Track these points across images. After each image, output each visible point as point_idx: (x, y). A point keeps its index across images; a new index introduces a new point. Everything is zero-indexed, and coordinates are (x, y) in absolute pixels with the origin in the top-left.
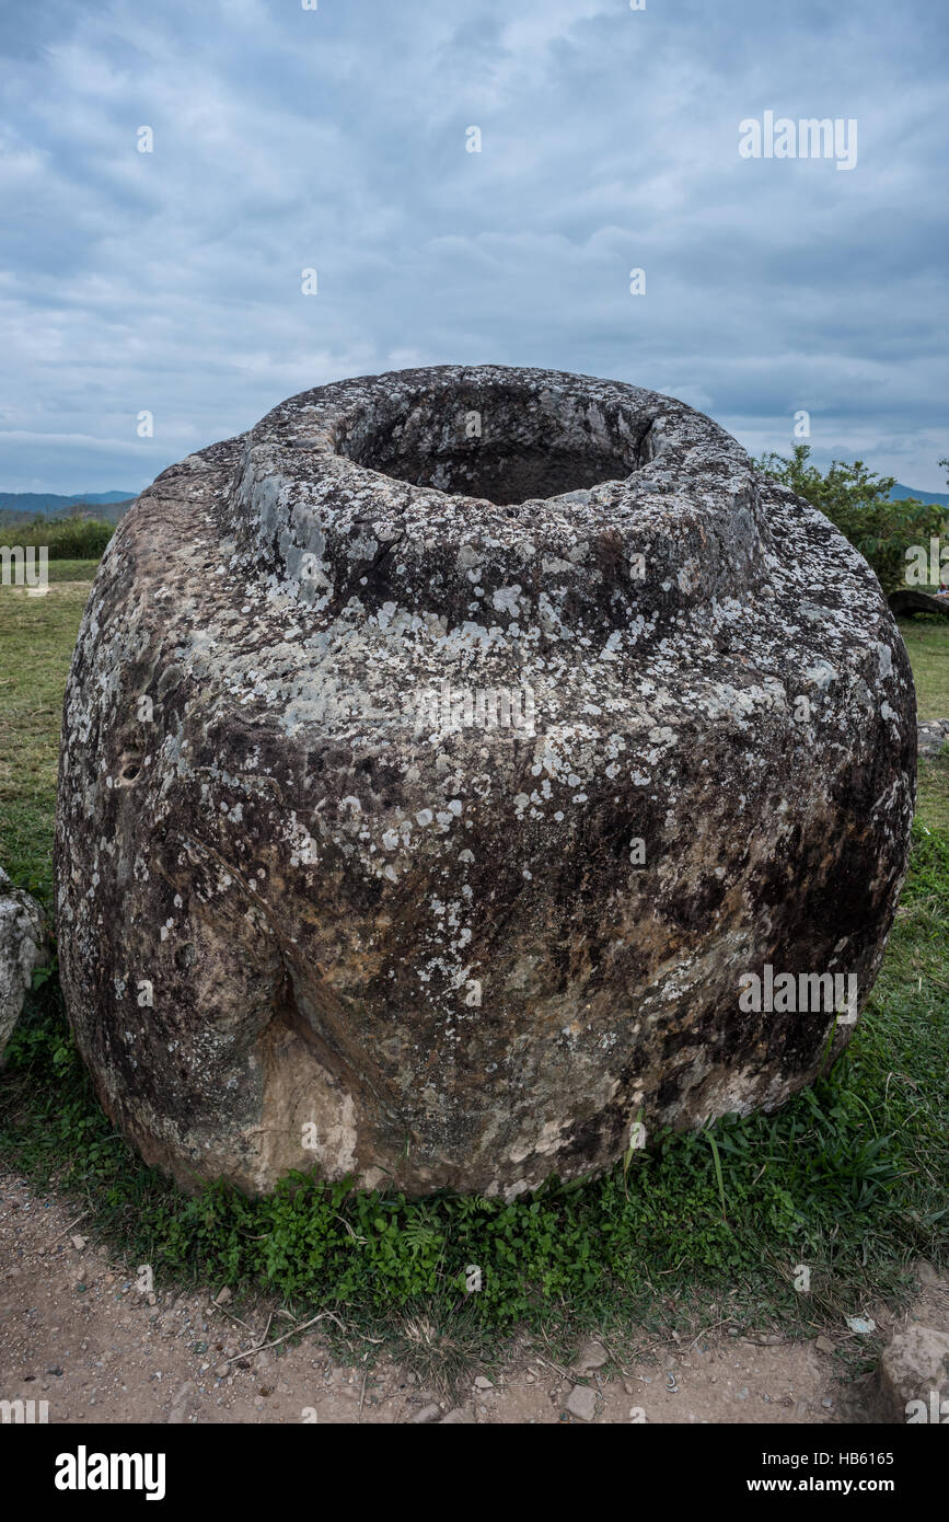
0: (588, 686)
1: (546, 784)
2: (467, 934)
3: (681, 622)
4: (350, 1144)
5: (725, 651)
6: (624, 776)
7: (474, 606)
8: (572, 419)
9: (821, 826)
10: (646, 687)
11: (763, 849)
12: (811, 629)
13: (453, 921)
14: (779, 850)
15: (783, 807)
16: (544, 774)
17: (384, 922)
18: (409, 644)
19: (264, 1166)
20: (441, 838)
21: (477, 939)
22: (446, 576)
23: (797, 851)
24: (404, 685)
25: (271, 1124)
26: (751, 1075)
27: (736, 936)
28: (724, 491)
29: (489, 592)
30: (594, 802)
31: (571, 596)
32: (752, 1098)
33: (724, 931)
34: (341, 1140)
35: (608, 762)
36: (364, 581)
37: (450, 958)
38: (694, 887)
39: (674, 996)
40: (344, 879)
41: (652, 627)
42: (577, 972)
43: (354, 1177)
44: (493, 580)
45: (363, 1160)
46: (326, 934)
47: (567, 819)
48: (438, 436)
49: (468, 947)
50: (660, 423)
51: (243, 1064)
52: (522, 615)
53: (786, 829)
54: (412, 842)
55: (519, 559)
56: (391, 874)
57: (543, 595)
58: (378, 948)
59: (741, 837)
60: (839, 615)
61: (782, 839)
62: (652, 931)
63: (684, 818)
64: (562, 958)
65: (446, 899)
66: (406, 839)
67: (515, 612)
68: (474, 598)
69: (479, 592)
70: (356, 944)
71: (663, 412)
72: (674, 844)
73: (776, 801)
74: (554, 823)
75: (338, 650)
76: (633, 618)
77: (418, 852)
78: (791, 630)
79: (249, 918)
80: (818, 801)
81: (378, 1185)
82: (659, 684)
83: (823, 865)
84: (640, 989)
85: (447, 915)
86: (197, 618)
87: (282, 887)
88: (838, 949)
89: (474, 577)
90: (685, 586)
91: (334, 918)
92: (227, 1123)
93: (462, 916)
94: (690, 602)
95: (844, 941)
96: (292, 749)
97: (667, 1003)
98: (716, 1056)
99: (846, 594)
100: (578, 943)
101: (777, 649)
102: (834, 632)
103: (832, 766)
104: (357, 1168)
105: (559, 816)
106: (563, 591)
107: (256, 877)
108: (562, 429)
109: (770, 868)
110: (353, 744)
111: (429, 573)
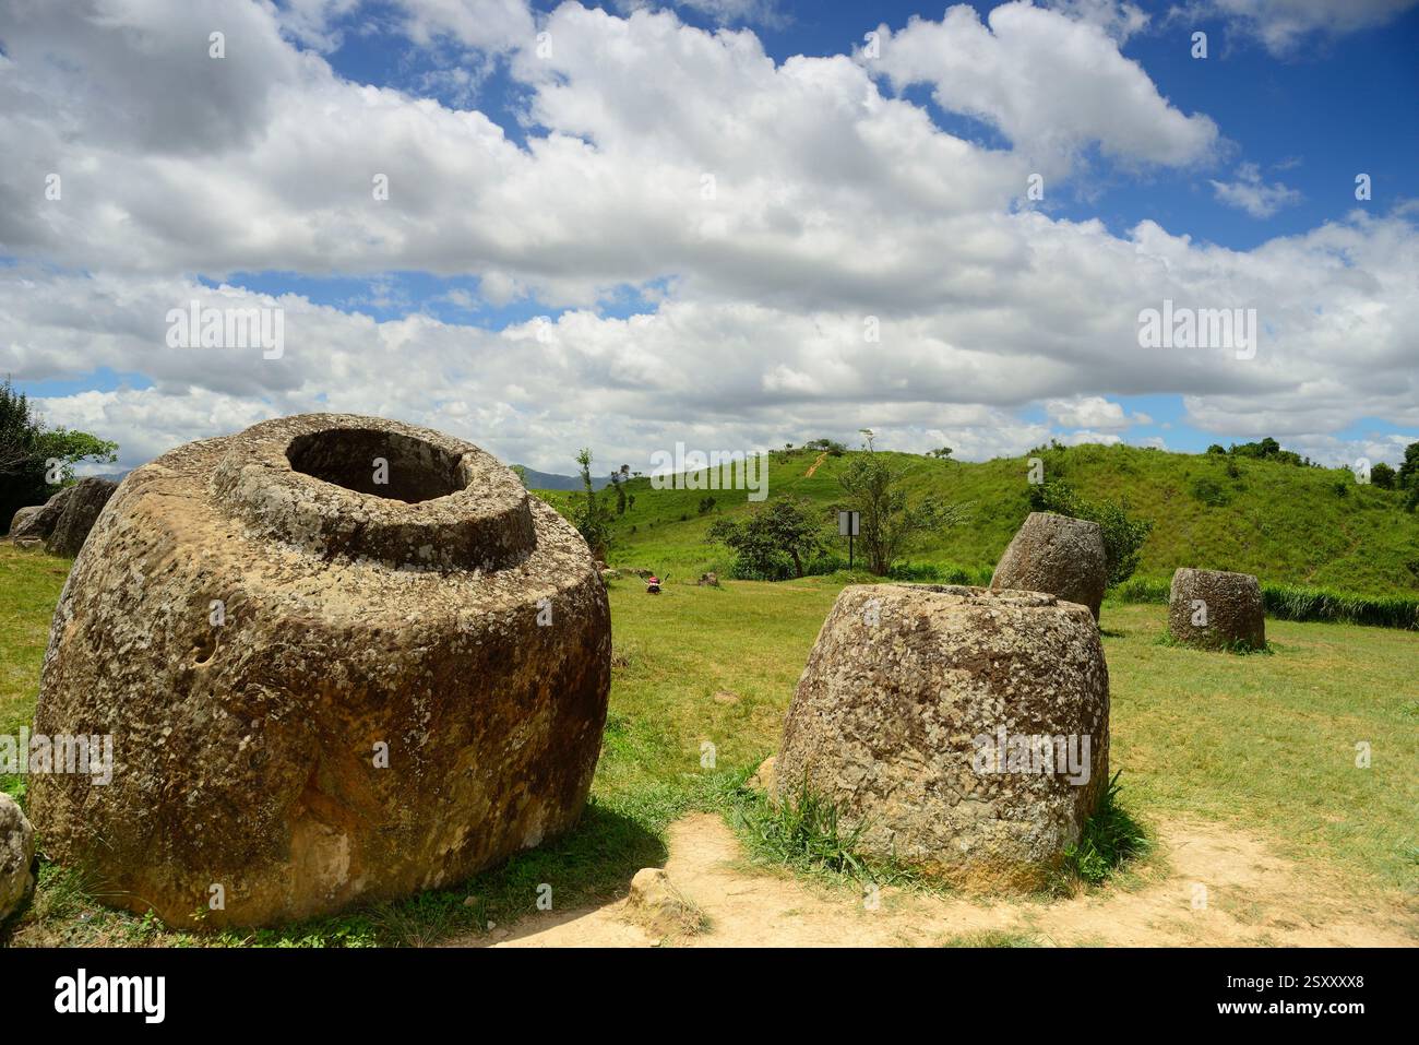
0: (471, 592)
1: (464, 636)
2: (428, 714)
3: (505, 562)
4: (345, 867)
5: (527, 575)
6: (496, 631)
7: (409, 555)
8: (409, 451)
9: (577, 656)
10: (498, 592)
11: (555, 667)
12: (562, 563)
13: (421, 709)
14: (561, 668)
15: (562, 646)
16: (463, 632)
17: (388, 712)
18: (377, 575)
19: (292, 891)
20: (417, 665)
21: (433, 717)
22: (394, 540)
23: (567, 669)
24: (383, 594)
25: (295, 864)
26: (546, 807)
27: (544, 714)
28: (516, 497)
29: (417, 548)
30: (485, 644)
31: (456, 549)
32: (546, 824)
33: (539, 711)
34: (339, 865)
35: (489, 625)
36: (347, 544)
37: (420, 729)
38: (527, 686)
39: (518, 747)
40: (368, 692)
41: (492, 564)
42: (478, 732)
43: (347, 886)
44: (419, 542)
45: (353, 874)
46: (355, 725)
47: (474, 653)
48: (324, 458)
49: (429, 721)
50: (467, 457)
51: (281, 827)
52: (433, 560)
53: (563, 657)
54: (403, 668)
55: (431, 532)
56: (393, 686)
57: (443, 550)
58: (384, 728)
59: (546, 660)
60: (573, 556)
61: (562, 662)
62: (510, 708)
63: (522, 651)
64: (471, 724)
65: (419, 698)
66: (400, 667)
67: (430, 558)
68: (409, 551)
69: (412, 548)
70: (373, 727)
71: (467, 451)
72: (519, 663)
73: (559, 644)
74: (468, 655)
75: (339, 580)
76: (484, 559)
77: (406, 674)
78: (554, 564)
79: (306, 724)
80: (576, 644)
81: (364, 887)
82: (503, 590)
83: (578, 677)
84: (504, 742)
85: (419, 706)
86: (243, 566)
87: (330, 702)
88: (585, 727)
89: (410, 541)
90: (506, 544)
91: (359, 715)
92: (272, 865)
93: (426, 706)
94: (507, 552)
95: (587, 723)
96: (333, 628)
97: (515, 751)
98: (532, 790)
99: (573, 547)
100: (479, 716)
101: (550, 573)
102: (573, 565)
103: (580, 627)
104: (350, 881)
105: (470, 651)
106: (452, 547)
107: (313, 699)
108: (402, 456)
109: (556, 677)
110: (368, 622)
111: (386, 539)
